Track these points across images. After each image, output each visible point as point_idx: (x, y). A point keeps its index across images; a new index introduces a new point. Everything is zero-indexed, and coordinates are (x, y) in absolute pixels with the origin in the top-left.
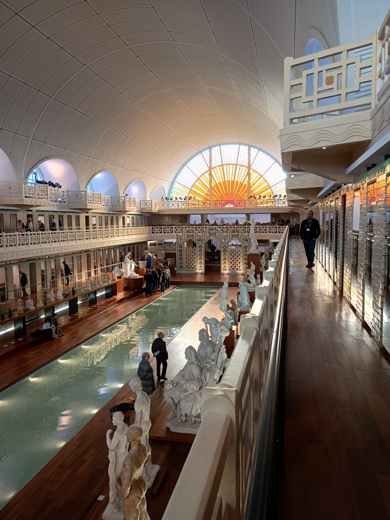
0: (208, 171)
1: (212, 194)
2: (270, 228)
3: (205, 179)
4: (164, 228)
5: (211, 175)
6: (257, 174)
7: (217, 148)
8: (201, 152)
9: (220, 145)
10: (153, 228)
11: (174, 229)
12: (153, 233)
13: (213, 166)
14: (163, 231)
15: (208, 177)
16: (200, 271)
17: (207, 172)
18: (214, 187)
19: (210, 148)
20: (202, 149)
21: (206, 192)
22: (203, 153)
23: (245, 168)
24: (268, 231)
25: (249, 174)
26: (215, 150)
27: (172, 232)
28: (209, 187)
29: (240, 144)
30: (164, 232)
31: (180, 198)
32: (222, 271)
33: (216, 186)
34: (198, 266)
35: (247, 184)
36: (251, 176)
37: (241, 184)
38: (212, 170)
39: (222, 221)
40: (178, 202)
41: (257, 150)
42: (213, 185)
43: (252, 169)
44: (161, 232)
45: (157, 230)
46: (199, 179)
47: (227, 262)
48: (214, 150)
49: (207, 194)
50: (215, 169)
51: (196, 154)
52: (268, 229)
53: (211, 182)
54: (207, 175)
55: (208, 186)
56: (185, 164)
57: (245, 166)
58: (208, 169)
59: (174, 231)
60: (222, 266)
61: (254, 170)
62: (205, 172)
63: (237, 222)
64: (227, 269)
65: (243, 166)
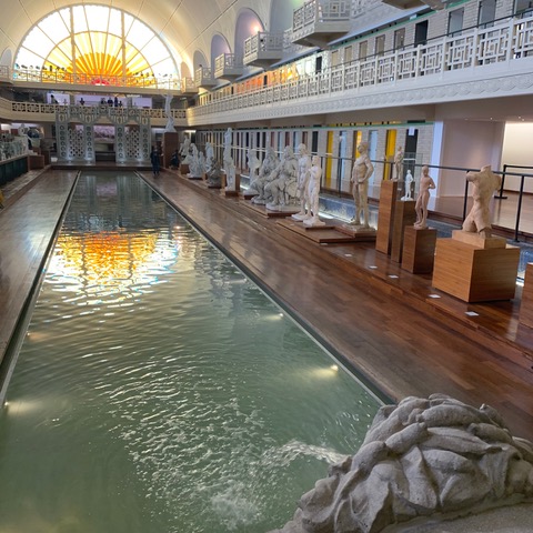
5: (73, 43)
25: (123, 47)
33: (82, 58)
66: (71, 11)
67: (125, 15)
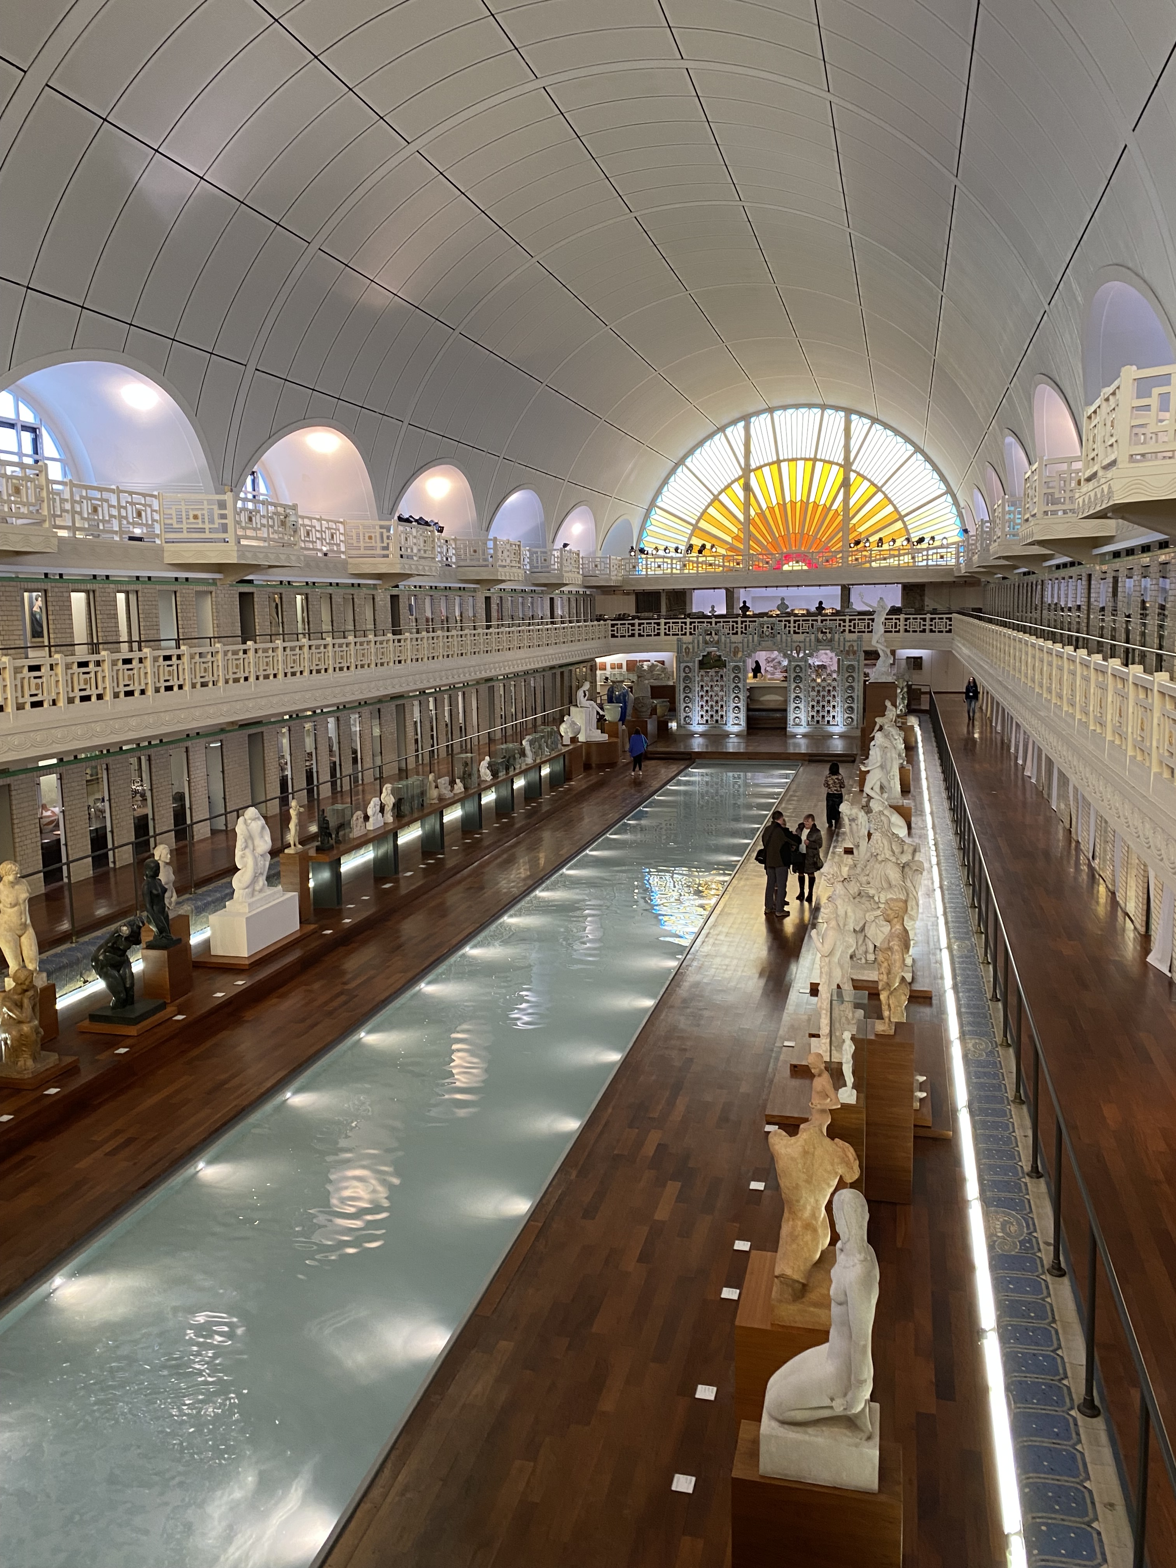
0: (740, 478)
1: (750, 536)
2: (906, 619)
3: (733, 500)
4: (640, 625)
6: (866, 484)
7: (765, 418)
8: (722, 429)
9: (771, 410)
10: (613, 626)
11: (662, 627)
12: (613, 636)
13: (753, 466)
14: (637, 632)
15: (741, 494)
16: (736, 729)
17: (737, 480)
18: (757, 519)
19: (746, 418)
20: (725, 421)
21: (736, 530)
22: (729, 431)
23: (835, 468)
24: (902, 628)
25: (846, 484)
26: (760, 424)
27: (658, 634)
28: (742, 519)
29: (823, 407)
30: (640, 635)
31: (676, 550)
32: (791, 729)
33: (762, 515)
34: (732, 715)
36: (852, 490)
37: (827, 509)
38: (752, 474)
39: (782, 606)
40: (672, 558)
41: (867, 422)
42: (752, 513)
43: (855, 471)
44: (633, 635)
45: (623, 630)
46: (716, 498)
47: (802, 706)
48: (757, 423)
49: (736, 538)
50: (759, 472)
51: (710, 436)
52: (902, 622)
53: (747, 505)
54: (738, 488)
55: (741, 517)
56: (681, 462)
57: (837, 464)
58: (740, 473)
59: (662, 632)
60: (791, 716)
61: (859, 474)
62: (733, 482)
63: (820, 608)
64: (804, 723)
65: (831, 463)
66: (747, 429)
67: (854, 417)
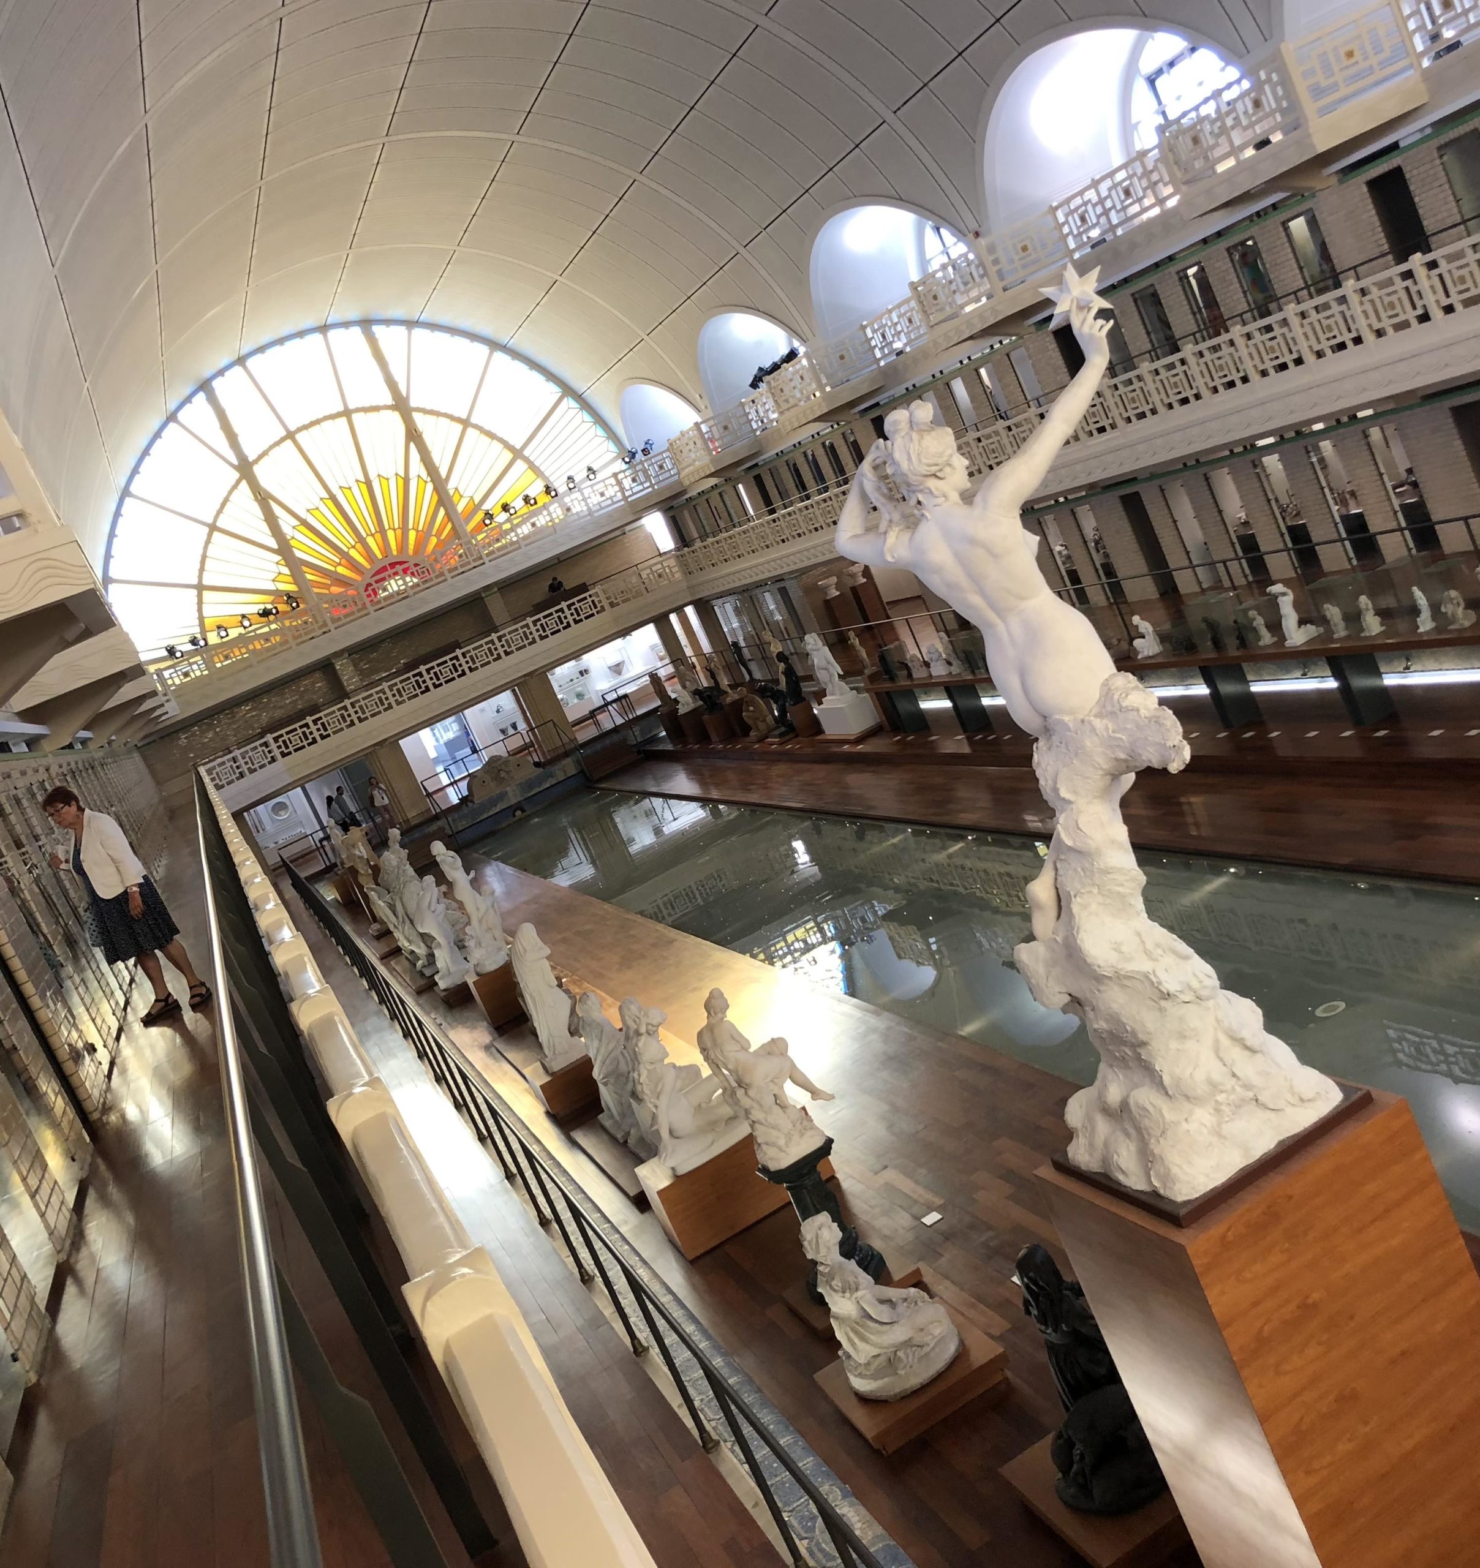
35: (424, 474)
